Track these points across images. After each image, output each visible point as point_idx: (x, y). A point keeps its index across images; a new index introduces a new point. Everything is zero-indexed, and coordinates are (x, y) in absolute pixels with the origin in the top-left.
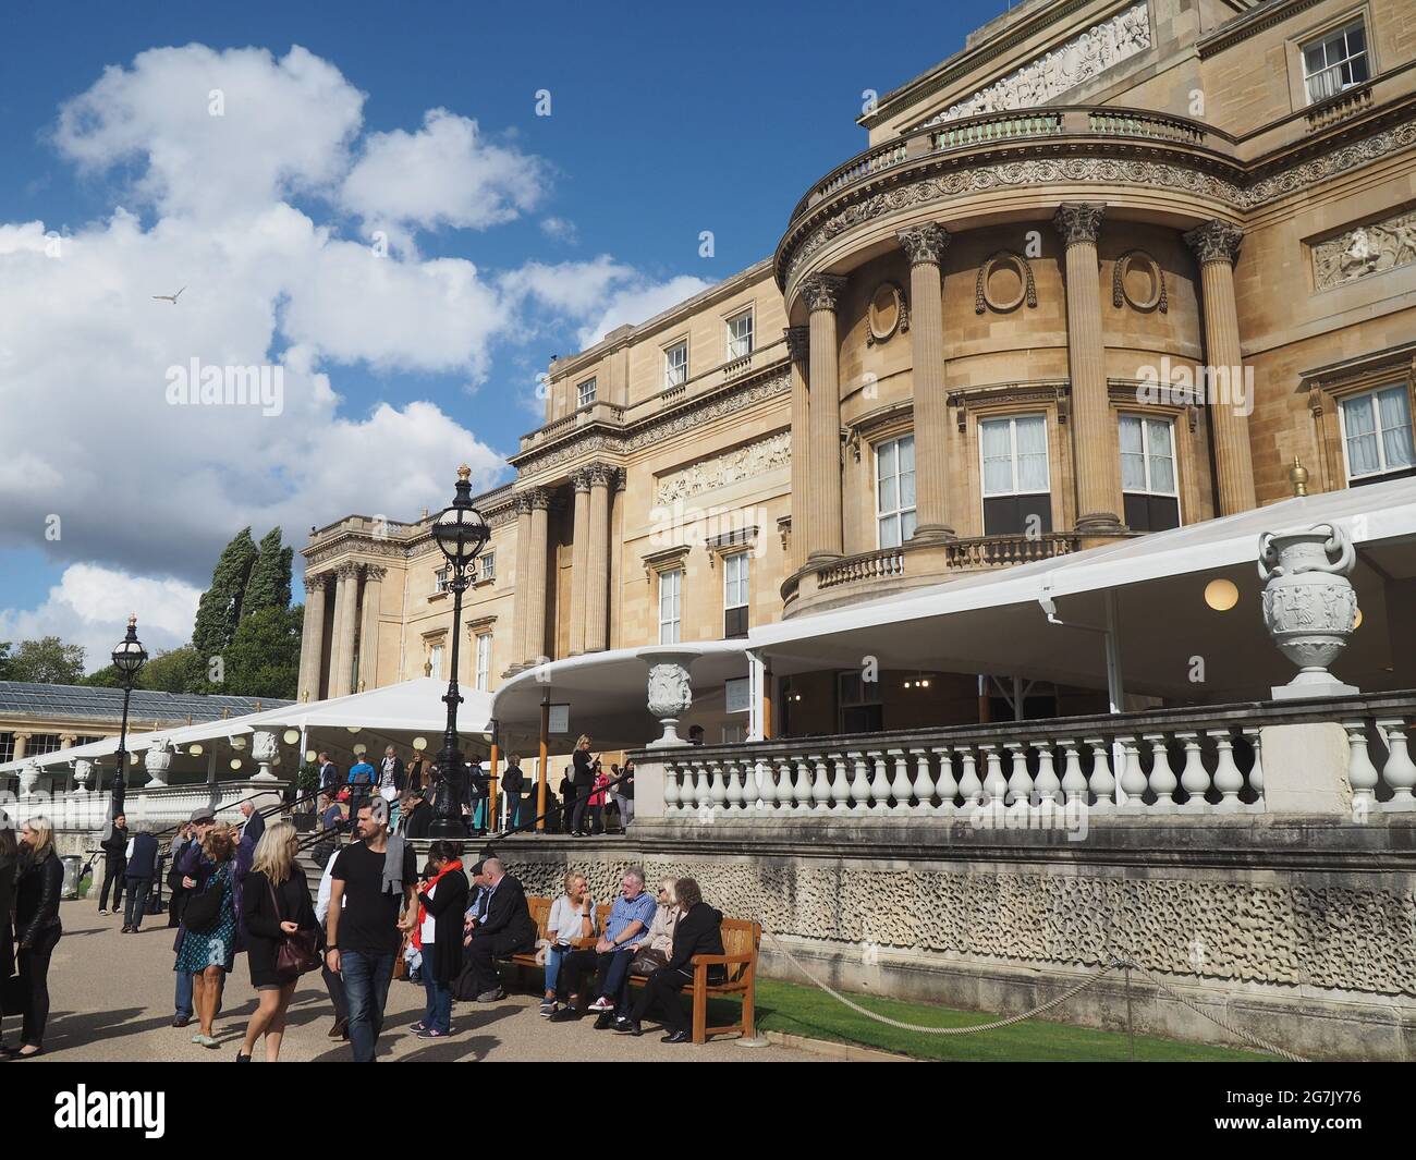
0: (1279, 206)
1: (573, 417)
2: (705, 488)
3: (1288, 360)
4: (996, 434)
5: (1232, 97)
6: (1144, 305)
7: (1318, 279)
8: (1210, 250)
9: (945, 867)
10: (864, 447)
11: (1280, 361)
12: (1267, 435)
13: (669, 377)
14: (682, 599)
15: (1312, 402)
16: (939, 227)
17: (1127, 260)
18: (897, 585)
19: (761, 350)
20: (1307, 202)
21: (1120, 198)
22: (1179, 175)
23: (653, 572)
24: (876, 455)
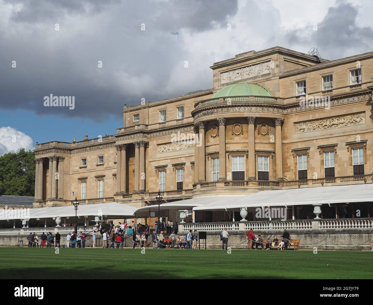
0: (290, 115)
1: (134, 126)
2: (171, 150)
3: (290, 146)
4: (235, 159)
5: (284, 89)
6: (264, 134)
7: (296, 131)
8: (277, 123)
9: (214, 236)
10: (210, 158)
11: (289, 146)
12: (286, 160)
13: (161, 119)
14: (165, 178)
15: (293, 155)
16: (224, 118)
17: (261, 125)
18: (215, 189)
19: (186, 118)
20: (295, 115)
21: (259, 115)
22: (271, 109)
23: (157, 170)
24: (212, 160)
